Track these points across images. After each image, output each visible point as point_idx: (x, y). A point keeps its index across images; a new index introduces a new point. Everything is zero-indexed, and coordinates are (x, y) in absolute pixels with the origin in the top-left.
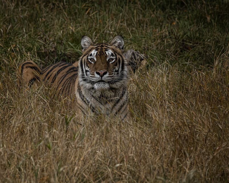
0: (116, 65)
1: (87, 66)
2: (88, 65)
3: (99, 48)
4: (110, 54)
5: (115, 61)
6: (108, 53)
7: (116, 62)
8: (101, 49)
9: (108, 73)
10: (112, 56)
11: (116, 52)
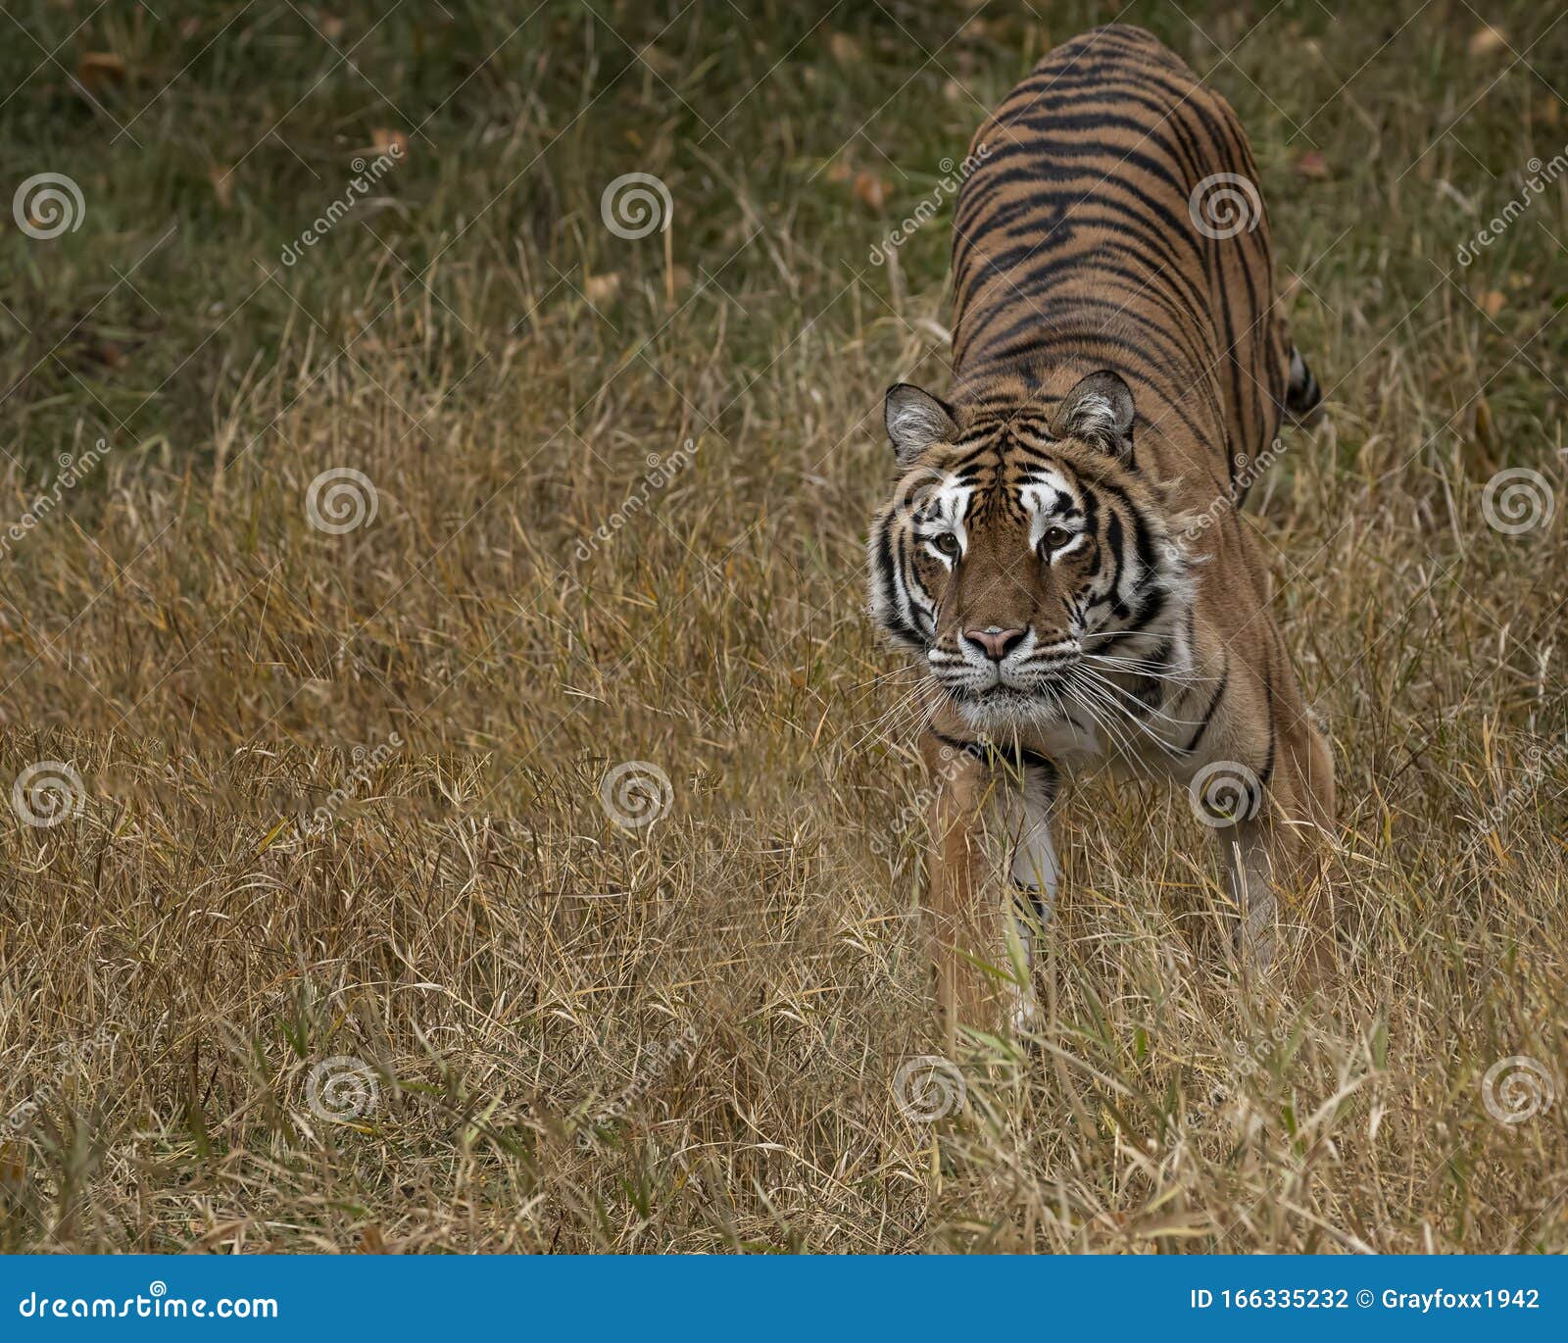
0: (1094, 570)
1: (918, 581)
2: (923, 578)
3: (988, 458)
4: (1049, 498)
5: (1085, 546)
6: (1034, 494)
7: (1093, 549)
8: (995, 468)
9: (1032, 639)
10: (1061, 516)
11: (1089, 477)
